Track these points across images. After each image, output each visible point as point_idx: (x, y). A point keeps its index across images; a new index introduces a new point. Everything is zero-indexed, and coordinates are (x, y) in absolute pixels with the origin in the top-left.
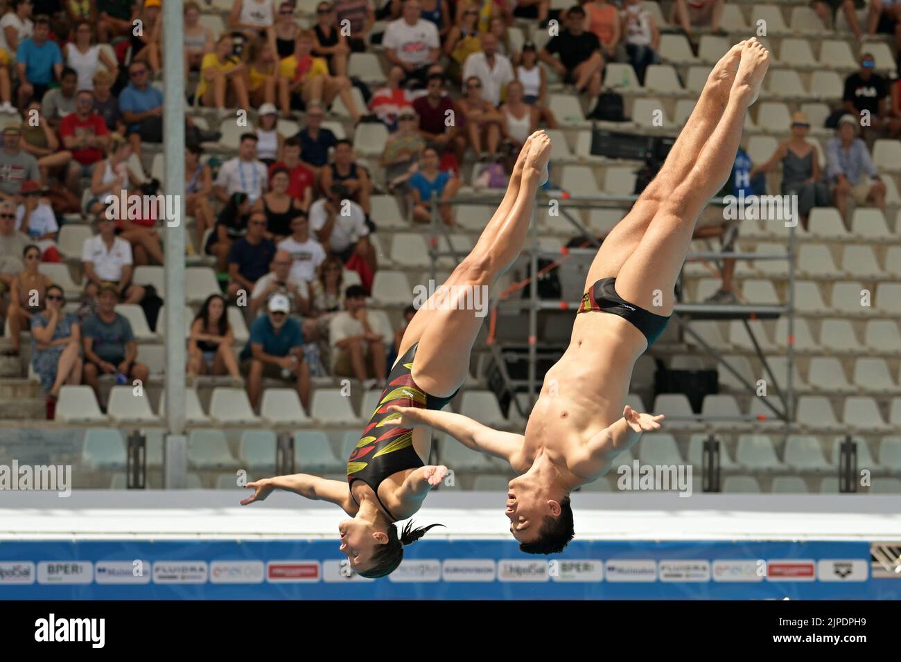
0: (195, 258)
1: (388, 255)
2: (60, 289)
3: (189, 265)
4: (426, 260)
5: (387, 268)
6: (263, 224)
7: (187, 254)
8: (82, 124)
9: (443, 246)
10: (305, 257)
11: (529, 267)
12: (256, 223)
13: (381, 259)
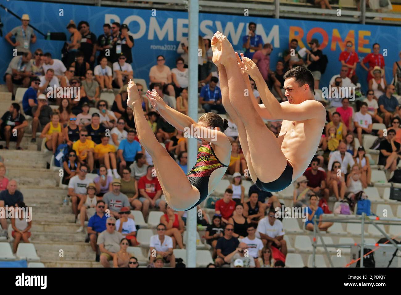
0: (202, 245)
1: (293, 246)
2: (136, 259)
3: (198, 249)
4: (311, 248)
5: (292, 252)
6: (232, 230)
7: (197, 243)
8: (149, 182)
9: (319, 242)
10: (254, 246)
11: (360, 252)
12: (229, 230)
13: (289, 248)
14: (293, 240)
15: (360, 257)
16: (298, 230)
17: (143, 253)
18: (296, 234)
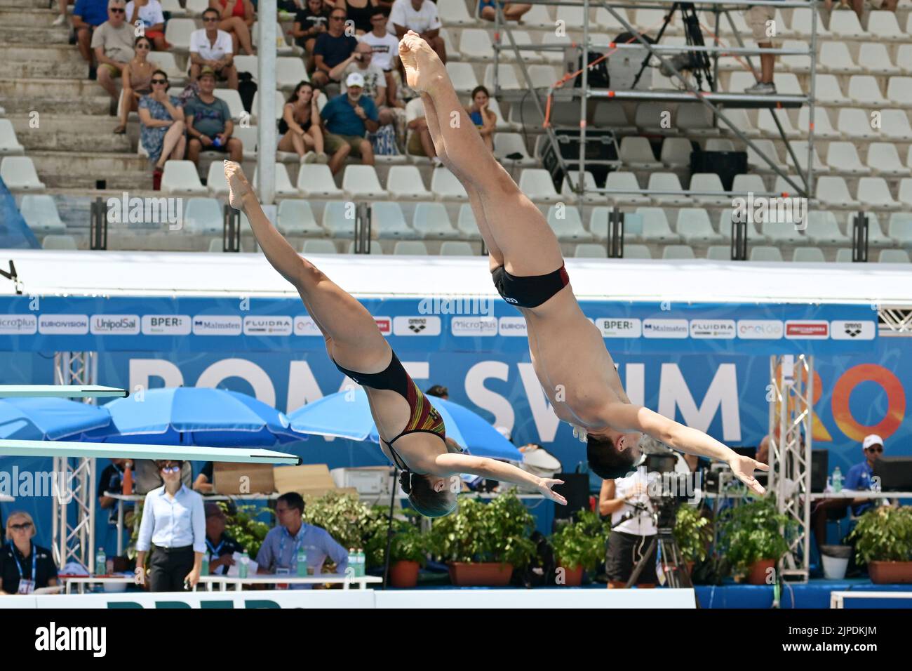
0: (287, 48)
1: (456, 47)
2: (164, 74)
4: (490, 53)
5: (454, 59)
6: (343, 19)
7: (278, 43)
9: (505, 41)
10: (384, 49)
11: (581, 59)
12: (337, 18)
14: (456, 39)
15: (581, 67)
16: (466, 17)
17: (178, 64)
18: (461, 25)
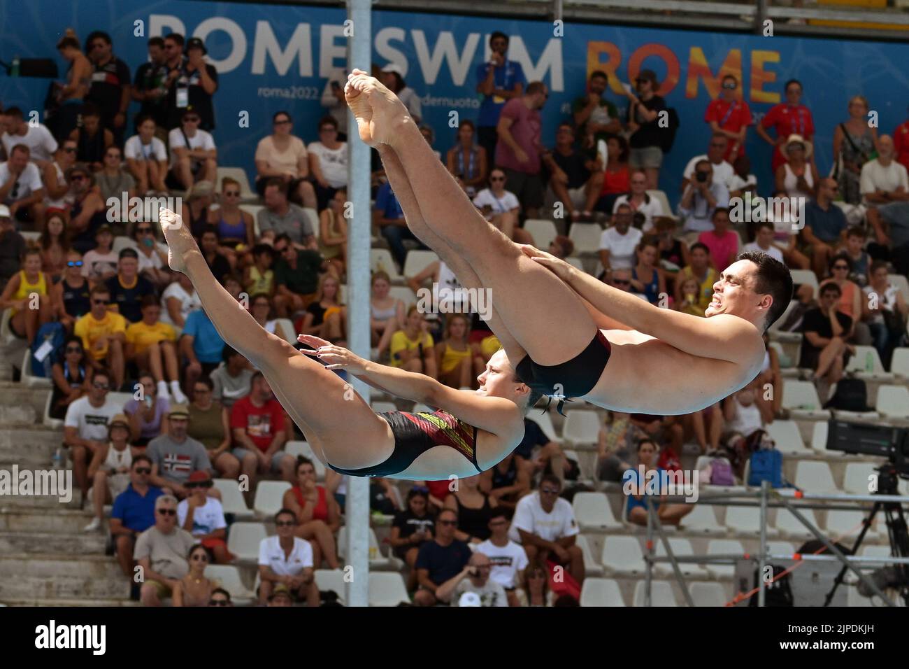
0: (381, 560)
1: (598, 560)
2: (226, 593)
3: (374, 568)
4: (641, 566)
6: (453, 523)
7: (370, 556)
8: (254, 411)
10: (505, 562)
11: (757, 574)
12: (446, 523)
14: (598, 547)
16: (611, 522)
17: (244, 581)
18: (604, 531)
